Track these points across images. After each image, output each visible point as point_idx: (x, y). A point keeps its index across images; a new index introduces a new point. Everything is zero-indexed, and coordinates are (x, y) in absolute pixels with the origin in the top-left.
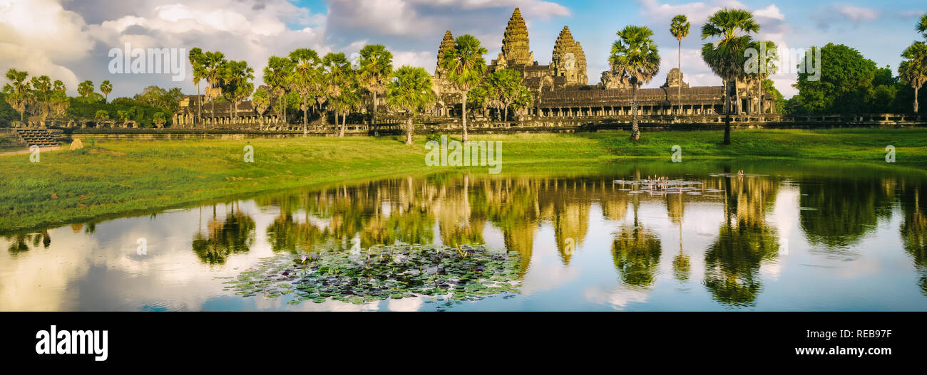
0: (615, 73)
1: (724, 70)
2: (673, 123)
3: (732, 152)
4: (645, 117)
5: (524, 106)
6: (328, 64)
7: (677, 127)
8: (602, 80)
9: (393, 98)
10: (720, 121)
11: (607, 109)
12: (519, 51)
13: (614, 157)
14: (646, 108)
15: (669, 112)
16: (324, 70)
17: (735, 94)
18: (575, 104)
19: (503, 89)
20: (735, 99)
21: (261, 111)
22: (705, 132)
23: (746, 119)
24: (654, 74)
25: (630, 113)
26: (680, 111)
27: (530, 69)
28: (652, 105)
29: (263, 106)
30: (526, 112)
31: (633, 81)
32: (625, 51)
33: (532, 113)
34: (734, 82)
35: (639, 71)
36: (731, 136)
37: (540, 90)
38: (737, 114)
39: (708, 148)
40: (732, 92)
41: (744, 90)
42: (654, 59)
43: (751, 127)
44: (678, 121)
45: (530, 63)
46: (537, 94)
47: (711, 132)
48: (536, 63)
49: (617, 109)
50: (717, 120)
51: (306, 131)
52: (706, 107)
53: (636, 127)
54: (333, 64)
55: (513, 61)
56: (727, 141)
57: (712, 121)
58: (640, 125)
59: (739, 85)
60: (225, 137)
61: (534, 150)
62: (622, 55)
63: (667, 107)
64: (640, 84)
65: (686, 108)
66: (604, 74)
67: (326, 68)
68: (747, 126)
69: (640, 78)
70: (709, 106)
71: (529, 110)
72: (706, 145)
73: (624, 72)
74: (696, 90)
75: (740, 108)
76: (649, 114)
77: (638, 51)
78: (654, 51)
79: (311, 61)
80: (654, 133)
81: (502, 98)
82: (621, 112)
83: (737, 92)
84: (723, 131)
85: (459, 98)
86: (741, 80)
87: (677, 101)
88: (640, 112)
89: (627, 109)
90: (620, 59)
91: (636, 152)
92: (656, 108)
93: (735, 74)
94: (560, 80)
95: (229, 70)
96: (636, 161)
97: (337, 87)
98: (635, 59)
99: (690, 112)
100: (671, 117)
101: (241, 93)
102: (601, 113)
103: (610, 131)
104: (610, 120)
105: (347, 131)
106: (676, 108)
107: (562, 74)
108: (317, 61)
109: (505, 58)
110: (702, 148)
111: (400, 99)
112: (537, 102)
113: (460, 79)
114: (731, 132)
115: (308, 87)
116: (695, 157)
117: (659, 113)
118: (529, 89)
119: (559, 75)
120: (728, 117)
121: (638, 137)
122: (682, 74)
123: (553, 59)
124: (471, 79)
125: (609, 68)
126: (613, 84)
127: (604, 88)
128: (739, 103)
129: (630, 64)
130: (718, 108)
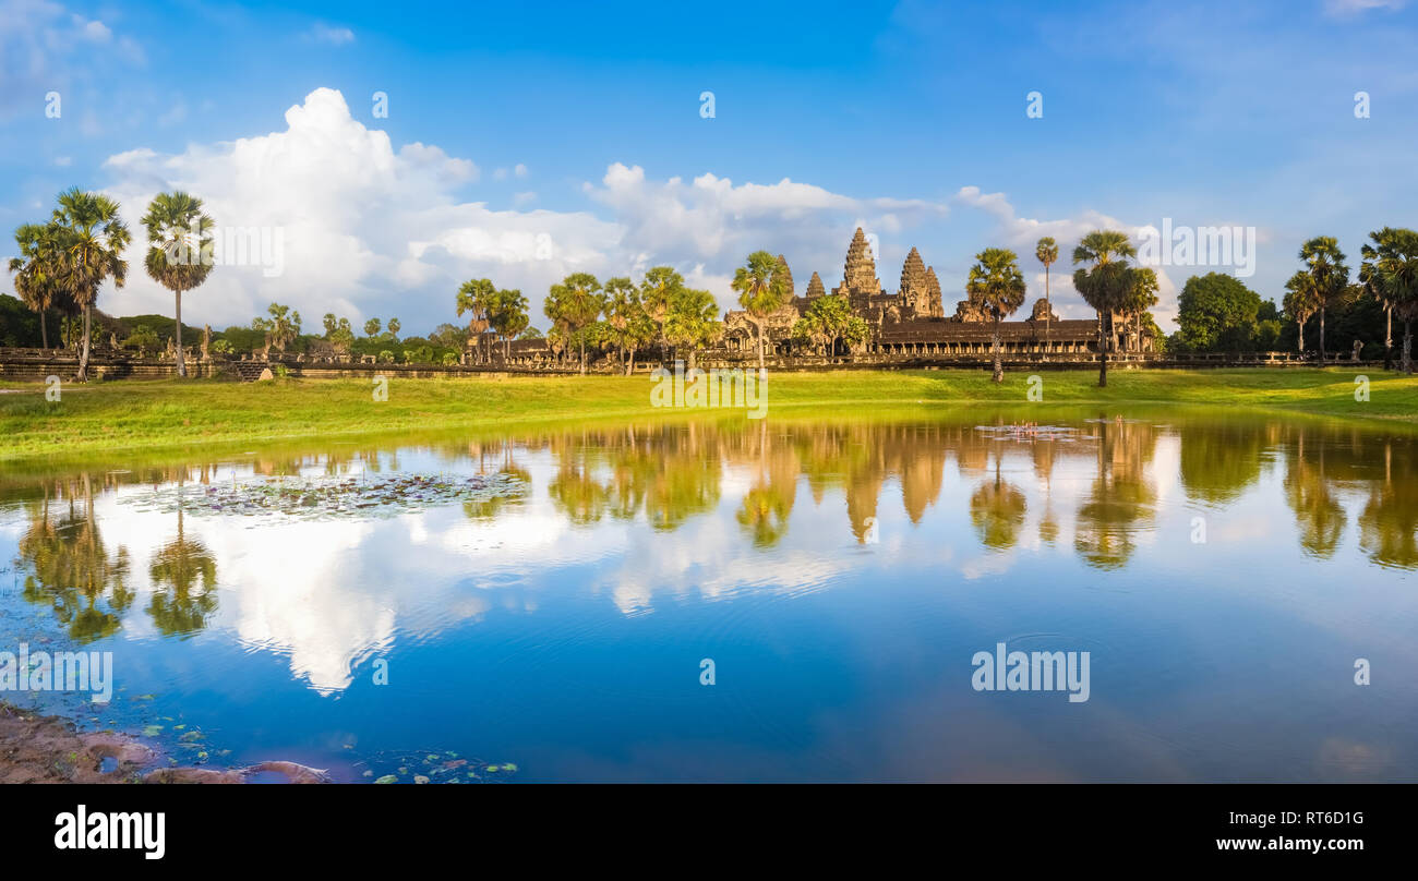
0: (973, 302)
1: (1099, 300)
2: (1041, 361)
3: (1110, 395)
4: (1009, 355)
5: (859, 341)
6: (611, 291)
7: (1045, 367)
8: (958, 310)
9: (670, 326)
10: (1094, 361)
11: (965, 345)
12: (863, 278)
13: (973, 401)
14: (1010, 345)
15: (1036, 350)
16: (606, 297)
17: (1111, 328)
18: (919, 339)
19: (828, 321)
20: (1112, 335)
21: (557, 350)
22: (1078, 373)
23: (1124, 358)
24: (1020, 304)
25: (991, 350)
26: (1049, 349)
27: (876, 298)
28: (1016, 341)
29: (559, 344)
30: (863, 349)
31: (995, 312)
32: (986, 277)
33: (871, 349)
34: (1110, 316)
35: (1002, 300)
36: (1107, 377)
37: (880, 322)
38: (1114, 352)
39: (1082, 391)
40: (1108, 326)
41: (1121, 324)
42: (1019, 287)
43: (1129, 367)
44: (1048, 360)
45: (877, 292)
46: (876, 326)
47: (1086, 373)
48: (884, 292)
49: (976, 345)
50: (1091, 359)
51: (583, 370)
52: (1079, 344)
53: (998, 366)
54: (617, 290)
55: (856, 289)
56: (1102, 383)
57: (1085, 361)
58: (1004, 365)
59: (1116, 319)
60: (484, 376)
61: (840, 390)
62: (982, 282)
63: (1033, 344)
64: (1003, 315)
65: (1056, 344)
66: (960, 304)
67: (609, 294)
68: (1124, 365)
69: (1003, 310)
70: (1082, 343)
71: (868, 346)
72: (1079, 387)
73: (985, 302)
74: (1066, 323)
75: (1117, 345)
76: (1014, 351)
77: (1001, 277)
78: (1019, 277)
79: (589, 287)
80: (1019, 374)
81: (826, 331)
82: (981, 350)
83: (1114, 326)
84: (1099, 372)
85: (787, 333)
86: (1118, 313)
87: (1045, 337)
88: (1003, 350)
89: (988, 345)
90: (979, 286)
91: (998, 396)
92: (1021, 345)
93: (1112, 305)
94: (907, 311)
95: (497, 299)
96: (998, 406)
97: (622, 318)
98: (997, 286)
99: (1060, 350)
100: (1040, 355)
101: (513, 327)
102: (959, 350)
103: (969, 371)
104: (968, 358)
105: (636, 370)
106: (1044, 345)
107: (912, 304)
108: (596, 286)
109: (848, 286)
110: (1074, 390)
111: (679, 328)
112: (876, 336)
113: (755, 304)
114: (1107, 373)
115: (585, 318)
116: (1066, 402)
117: (1025, 351)
118: (867, 322)
119: (909, 305)
120: (1103, 355)
121: (1001, 378)
122: (1050, 305)
123: (902, 287)
124: (768, 304)
125: (966, 297)
126: (972, 317)
127: (960, 321)
128: (1115, 338)
129: (991, 292)
130: (1092, 345)
